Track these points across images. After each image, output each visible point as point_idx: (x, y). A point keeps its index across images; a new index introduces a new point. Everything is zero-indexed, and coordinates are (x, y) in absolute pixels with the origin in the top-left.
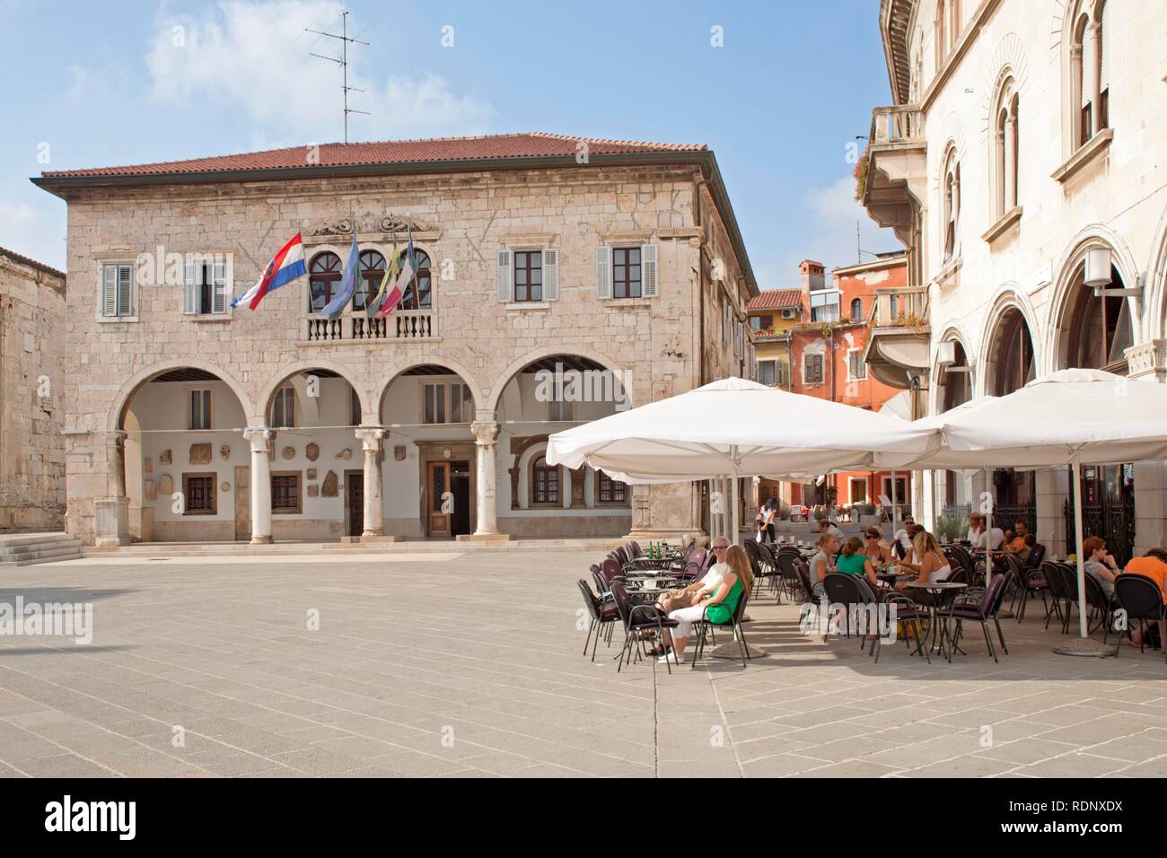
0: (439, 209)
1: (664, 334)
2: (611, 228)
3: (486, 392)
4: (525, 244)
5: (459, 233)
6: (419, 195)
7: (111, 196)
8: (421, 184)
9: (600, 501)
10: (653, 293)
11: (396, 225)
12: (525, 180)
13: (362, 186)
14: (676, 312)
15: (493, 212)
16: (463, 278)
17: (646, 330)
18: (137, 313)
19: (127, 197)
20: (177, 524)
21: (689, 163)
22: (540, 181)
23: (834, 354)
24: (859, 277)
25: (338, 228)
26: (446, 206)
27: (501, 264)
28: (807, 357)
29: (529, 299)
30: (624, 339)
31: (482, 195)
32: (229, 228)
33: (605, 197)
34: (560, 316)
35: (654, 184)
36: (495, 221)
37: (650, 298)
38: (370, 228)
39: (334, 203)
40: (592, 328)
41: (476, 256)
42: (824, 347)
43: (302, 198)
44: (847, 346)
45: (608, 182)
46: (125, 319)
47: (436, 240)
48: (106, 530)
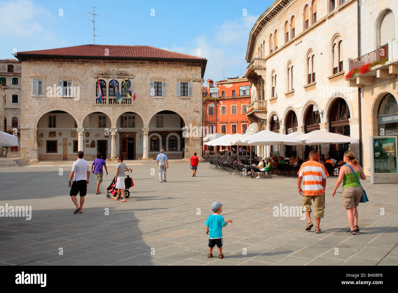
0: (134, 70)
1: (194, 106)
2: (180, 78)
3: (147, 120)
4: (157, 81)
5: (139, 77)
6: (128, 66)
7: (36, 60)
8: (129, 63)
9: (170, 149)
10: (191, 95)
11: (122, 74)
12: (157, 64)
13: (112, 62)
14: (197, 101)
15: (149, 72)
16: (140, 89)
17: (189, 105)
18: (44, 94)
19: (41, 61)
20: (45, 155)
21: (201, 62)
22: (161, 64)
23: (217, 107)
24: (224, 85)
25: (105, 73)
26: (136, 69)
27: (151, 86)
28: (209, 107)
29: (158, 95)
30: (183, 107)
31: (146, 67)
32: (73, 71)
33: (179, 70)
34: (167, 100)
35: (191, 67)
36: (149, 74)
37: (190, 97)
38: (114, 74)
39: (104, 66)
40: (175, 104)
41: (144, 83)
42: (214, 105)
43: (95, 65)
44: (221, 105)
45: (179, 66)
46: (40, 96)
47: (133, 78)
48: (33, 157)
